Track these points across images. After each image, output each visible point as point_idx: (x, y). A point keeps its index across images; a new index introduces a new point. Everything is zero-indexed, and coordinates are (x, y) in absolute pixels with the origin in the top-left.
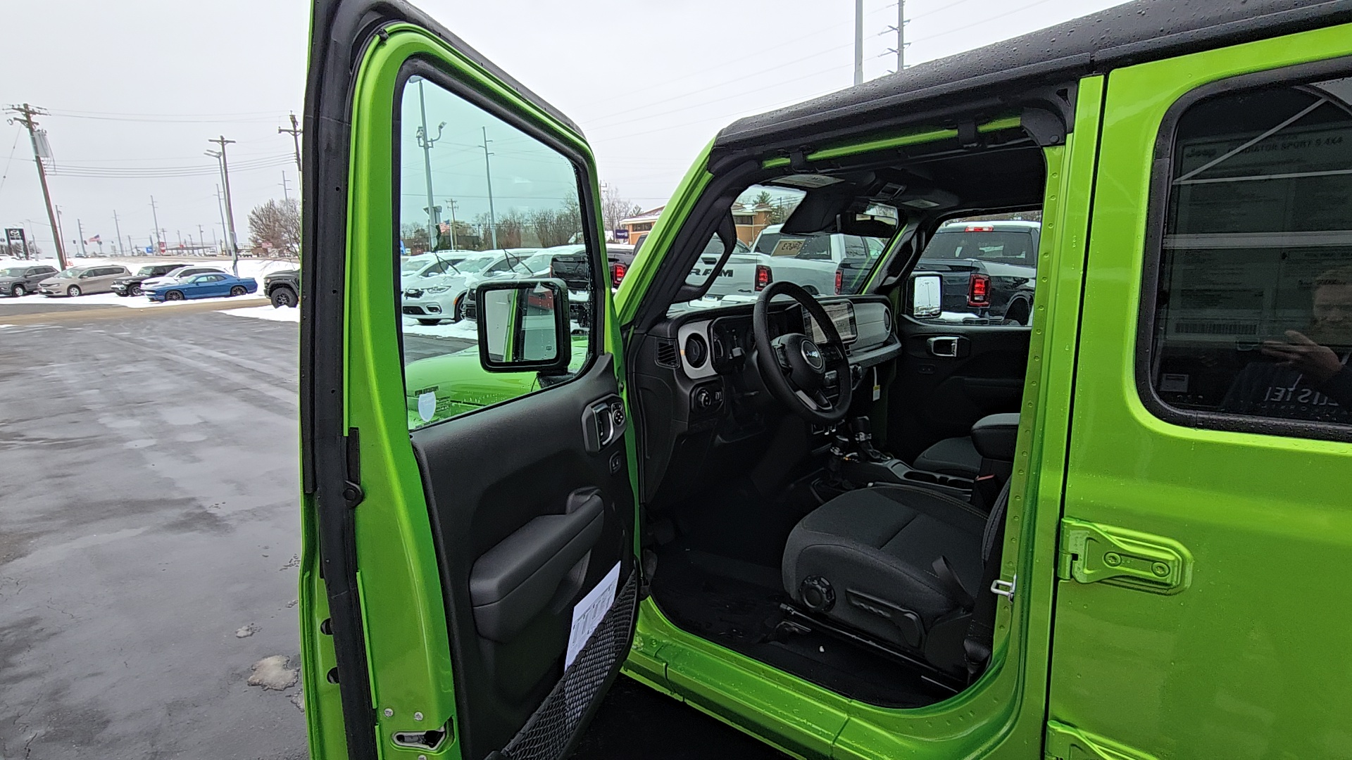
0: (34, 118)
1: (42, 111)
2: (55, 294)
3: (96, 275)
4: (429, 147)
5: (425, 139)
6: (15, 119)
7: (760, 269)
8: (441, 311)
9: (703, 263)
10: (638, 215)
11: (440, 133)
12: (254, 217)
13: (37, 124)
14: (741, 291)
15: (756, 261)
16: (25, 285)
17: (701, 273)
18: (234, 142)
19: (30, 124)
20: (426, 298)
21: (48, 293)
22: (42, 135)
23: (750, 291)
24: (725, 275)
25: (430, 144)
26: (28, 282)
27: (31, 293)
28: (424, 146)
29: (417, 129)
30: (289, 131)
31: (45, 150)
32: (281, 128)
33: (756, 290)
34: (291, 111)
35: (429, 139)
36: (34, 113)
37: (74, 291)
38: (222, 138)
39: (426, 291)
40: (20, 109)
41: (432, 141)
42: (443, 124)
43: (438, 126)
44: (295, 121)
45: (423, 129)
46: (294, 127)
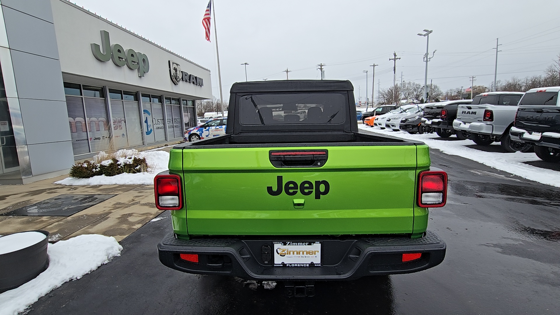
0: (322, 67)
1: (325, 65)
4: (428, 61)
5: (427, 57)
6: (318, 68)
8: (395, 127)
9: (467, 109)
11: (433, 54)
12: (390, 90)
13: (323, 69)
14: (478, 121)
15: (485, 108)
17: (466, 113)
18: (377, 65)
19: (321, 69)
20: (392, 122)
22: (324, 72)
23: (481, 121)
24: (473, 114)
25: (429, 60)
28: (426, 61)
29: (425, 54)
30: (393, 59)
31: (324, 76)
32: (390, 59)
33: (484, 120)
35: (428, 58)
36: (323, 66)
38: (374, 64)
39: (392, 119)
40: (320, 65)
41: (430, 58)
42: (435, 51)
43: (433, 52)
44: (395, 55)
45: (427, 54)
46: (395, 57)
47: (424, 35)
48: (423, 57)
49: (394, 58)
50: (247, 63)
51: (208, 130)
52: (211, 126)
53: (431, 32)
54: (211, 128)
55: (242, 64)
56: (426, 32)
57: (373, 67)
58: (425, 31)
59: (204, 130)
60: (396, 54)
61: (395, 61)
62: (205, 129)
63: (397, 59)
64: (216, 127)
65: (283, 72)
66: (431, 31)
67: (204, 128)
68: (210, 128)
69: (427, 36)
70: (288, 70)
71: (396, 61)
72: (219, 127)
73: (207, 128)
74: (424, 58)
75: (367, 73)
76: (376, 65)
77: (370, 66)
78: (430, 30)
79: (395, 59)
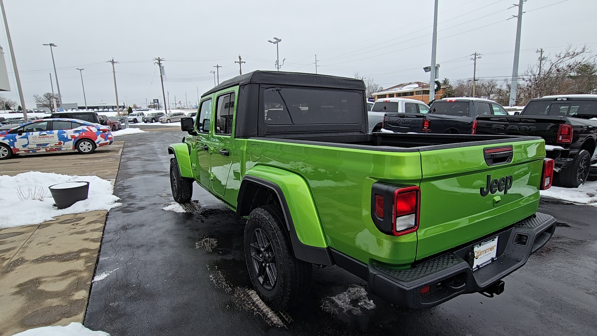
0: (161, 62)
1: (163, 60)
2: (163, 122)
3: (175, 116)
5: (278, 64)
6: (156, 63)
10: (382, 91)
11: (283, 62)
13: (162, 64)
16: (156, 119)
18: (221, 67)
19: (160, 64)
21: (161, 121)
22: (163, 67)
25: (279, 67)
26: (156, 118)
27: (157, 121)
28: (277, 68)
29: (275, 61)
30: (238, 62)
31: (163, 73)
32: (236, 61)
34: (239, 55)
35: (279, 65)
36: (161, 60)
37: (169, 121)
38: (218, 65)
40: (157, 59)
41: (280, 66)
42: (285, 59)
43: (283, 60)
44: (240, 59)
45: (277, 61)
46: (240, 60)
47: (274, 43)
48: (275, 64)
49: (239, 61)
50: (54, 44)
51: (26, 137)
52: (32, 130)
53: (280, 40)
54: (32, 134)
55: (44, 45)
56: (276, 40)
57: (217, 68)
58: (275, 38)
59: (18, 137)
60: (241, 57)
61: (240, 64)
62: (21, 136)
63: (242, 62)
64: (40, 133)
65: (107, 62)
66: (280, 39)
67: (18, 134)
68: (29, 135)
69: (276, 44)
70: (114, 60)
71: (241, 64)
72: (47, 133)
73: (24, 134)
74: (276, 65)
75: (214, 73)
76: (219, 67)
77: (214, 67)
78: (279, 39)
79: (240, 63)
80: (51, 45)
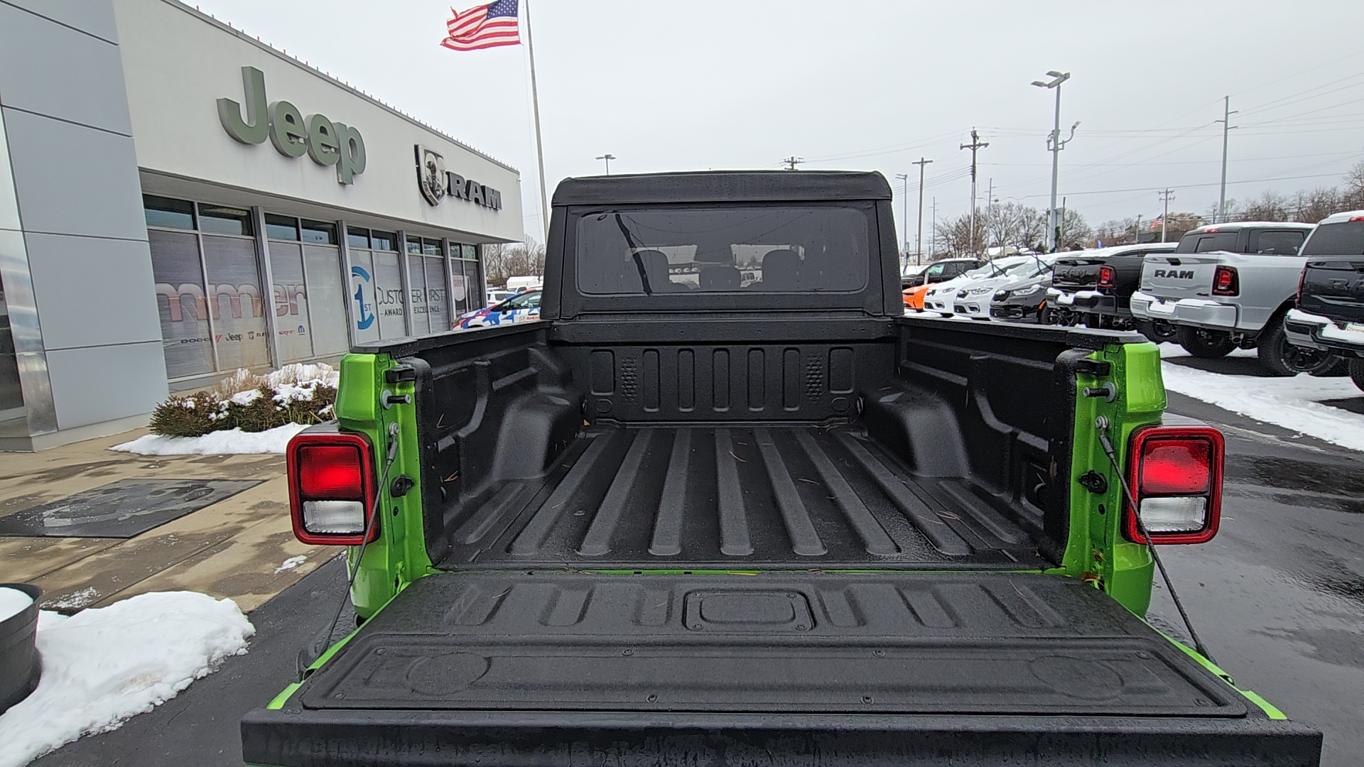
1: (801, 160)
4: (1058, 149)
5: (1056, 140)
7: (1220, 270)
9: (1170, 264)
11: (1072, 133)
12: (960, 224)
15: (1216, 261)
17: (1166, 275)
18: (931, 162)
23: (1207, 295)
24: (1185, 278)
25: (1060, 146)
28: (1053, 150)
29: (1051, 132)
30: (969, 146)
32: (963, 145)
33: (1214, 293)
34: (974, 128)
35: (1060, 141)
36: (796, 162)
38: (922, 159)
40: (789, 162)
41: (1063, 142)
42: (1077, 123)
43: (1071, 128)
44: (975, 137)
45: (1056, 133)
46: (975, 141)
47: (1049, 86)
48: (1047, 138)
49: (972, 143)
50: (610, 156)
53: (1066, 77)
55: (598, 158)
56: (1055, 78)
57: (920, 167)
58: (1050, 74)
60: (978, 134)
61: (974, 150)
63: (980, 145)
66: (1066, 74)
69: (1056, 88)
71: (977, 151)
74: (1049, 142)
75: (905, 179)
76: (926, 162)
77: (913, 163)
78: (1063, 73)
79: (974, 147)
80: (607, 157)
